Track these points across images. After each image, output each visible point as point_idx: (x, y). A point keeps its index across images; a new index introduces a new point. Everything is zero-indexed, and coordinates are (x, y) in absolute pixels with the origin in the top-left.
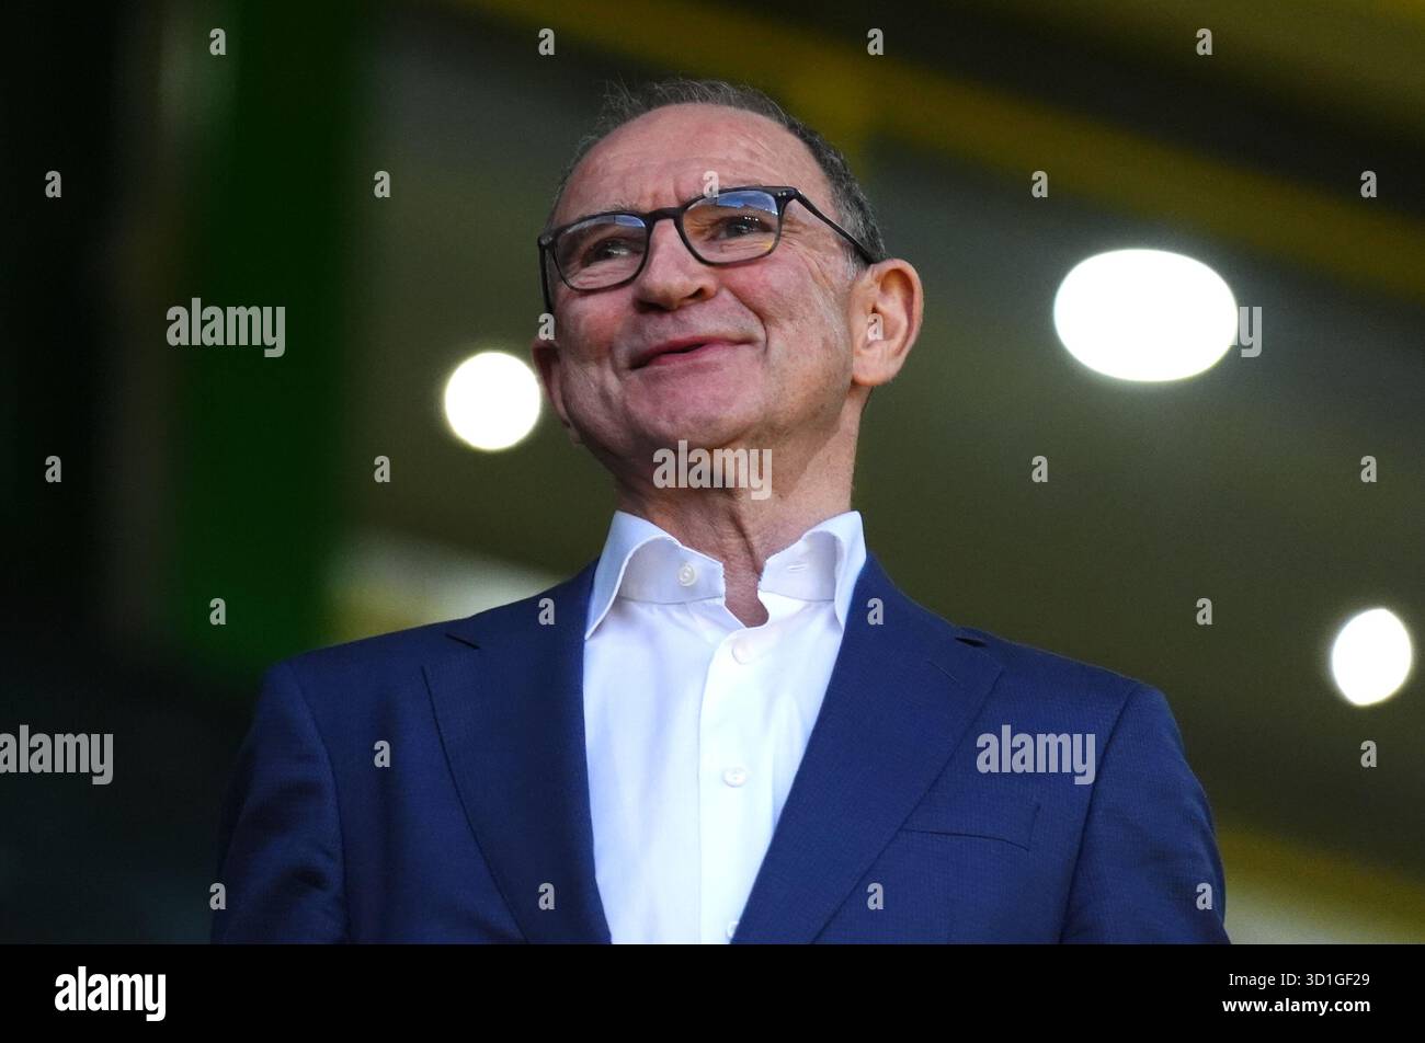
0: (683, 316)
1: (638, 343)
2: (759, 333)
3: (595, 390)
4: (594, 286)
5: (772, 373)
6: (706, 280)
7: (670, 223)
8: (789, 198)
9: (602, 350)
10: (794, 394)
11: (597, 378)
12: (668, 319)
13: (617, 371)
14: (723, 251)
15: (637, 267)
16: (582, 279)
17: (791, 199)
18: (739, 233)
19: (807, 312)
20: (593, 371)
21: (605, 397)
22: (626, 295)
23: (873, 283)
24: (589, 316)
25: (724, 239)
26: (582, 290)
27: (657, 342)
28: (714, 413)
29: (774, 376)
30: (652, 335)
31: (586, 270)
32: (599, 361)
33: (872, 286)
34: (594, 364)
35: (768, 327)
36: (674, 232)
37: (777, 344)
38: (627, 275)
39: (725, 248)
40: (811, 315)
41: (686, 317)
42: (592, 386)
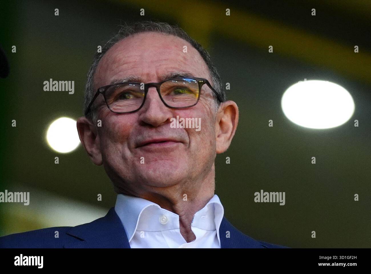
0: (160, 129)
1: (139, 138)
2: (187, 140)
3: (120, 154)
4: (119, 111)
5: (192, 157)
6: (169, 115)
7: (155, 89)
8: (204, 83)
9: (125, 138)
10: (199, 164)
11: (121, 150)
12: (154, 130)
13: (130, 148)
14: (174, 101)
15: (140, 106)
16: (115, 107)
17: (204, 84)
18: (180, 93)
19: (205, 130)
20: (120, 146)
21: (124, 158)
22: (134, 117)
23: (222, 110)
24: (120, 124)
25: (173, 95)
26: (115, 112)
27: (148, 139)
28: (171, 171)
29: (192, 158)
30: (147, 136)
31: (116, 103)
32: (122, 143)
33: (221, 112)
34: (119, 143)
35: (191, 137)
36: (157, 94)
37: (193, 144)
38: (135, 108)
39: (174, 100)
40: (207, 132)
41: (161, 130)
42: (119, 152)
